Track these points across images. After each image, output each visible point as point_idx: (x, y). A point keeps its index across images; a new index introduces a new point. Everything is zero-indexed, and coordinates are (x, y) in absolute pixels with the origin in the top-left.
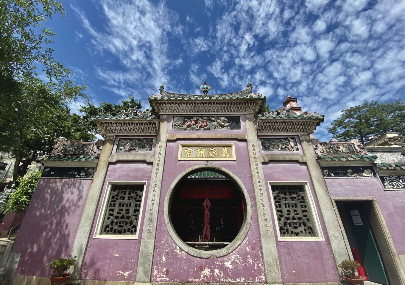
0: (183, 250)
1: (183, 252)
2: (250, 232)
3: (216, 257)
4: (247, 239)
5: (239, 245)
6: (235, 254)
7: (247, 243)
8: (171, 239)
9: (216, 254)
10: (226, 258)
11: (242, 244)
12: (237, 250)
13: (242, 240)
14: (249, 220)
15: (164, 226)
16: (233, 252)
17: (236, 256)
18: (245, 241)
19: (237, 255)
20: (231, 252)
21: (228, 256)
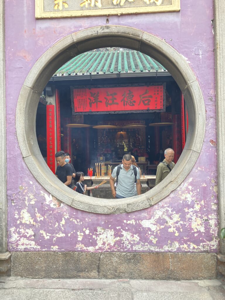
0: (61, 202)
1: (62, 205)
2: (197, 168)
3: (126, 212)
4: (191, 180)
5: (172, 191)
6: (163, 207)
7: (190, 187)
8: (37, 183)
9: (126, 207)
10: (144, 214)
11: (178, 189)
12: (167, 200)
13: (179, 182)
14: (198, 146)
15: (21, 161)
16: (160, 203)
17: (164, 210)
18: (186, 184)
19: (168, 209)
20: (156, 204)
21: (149, 210)
